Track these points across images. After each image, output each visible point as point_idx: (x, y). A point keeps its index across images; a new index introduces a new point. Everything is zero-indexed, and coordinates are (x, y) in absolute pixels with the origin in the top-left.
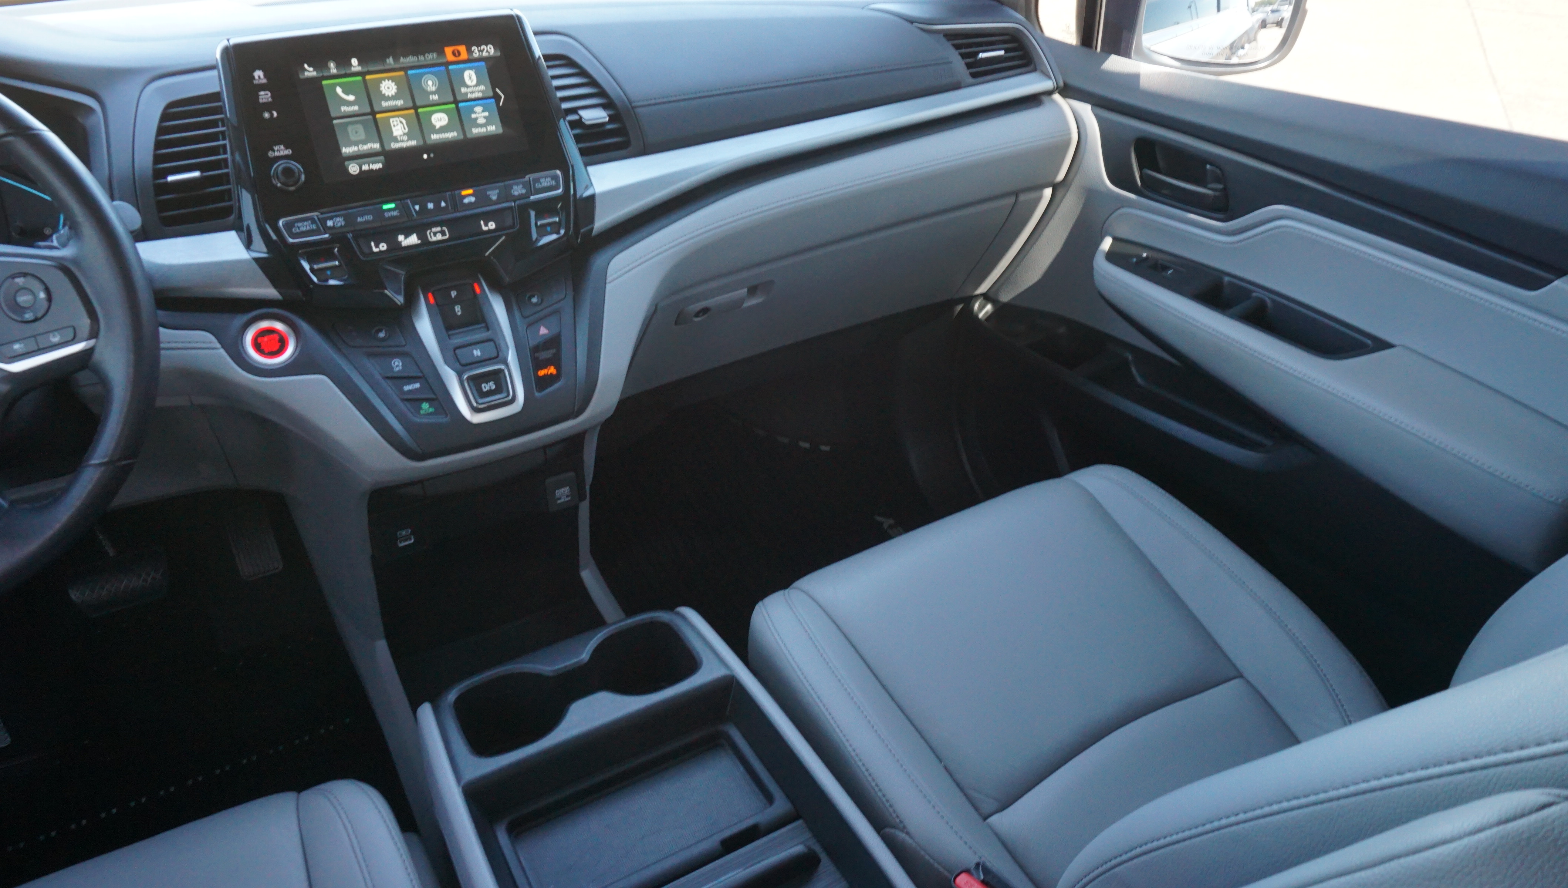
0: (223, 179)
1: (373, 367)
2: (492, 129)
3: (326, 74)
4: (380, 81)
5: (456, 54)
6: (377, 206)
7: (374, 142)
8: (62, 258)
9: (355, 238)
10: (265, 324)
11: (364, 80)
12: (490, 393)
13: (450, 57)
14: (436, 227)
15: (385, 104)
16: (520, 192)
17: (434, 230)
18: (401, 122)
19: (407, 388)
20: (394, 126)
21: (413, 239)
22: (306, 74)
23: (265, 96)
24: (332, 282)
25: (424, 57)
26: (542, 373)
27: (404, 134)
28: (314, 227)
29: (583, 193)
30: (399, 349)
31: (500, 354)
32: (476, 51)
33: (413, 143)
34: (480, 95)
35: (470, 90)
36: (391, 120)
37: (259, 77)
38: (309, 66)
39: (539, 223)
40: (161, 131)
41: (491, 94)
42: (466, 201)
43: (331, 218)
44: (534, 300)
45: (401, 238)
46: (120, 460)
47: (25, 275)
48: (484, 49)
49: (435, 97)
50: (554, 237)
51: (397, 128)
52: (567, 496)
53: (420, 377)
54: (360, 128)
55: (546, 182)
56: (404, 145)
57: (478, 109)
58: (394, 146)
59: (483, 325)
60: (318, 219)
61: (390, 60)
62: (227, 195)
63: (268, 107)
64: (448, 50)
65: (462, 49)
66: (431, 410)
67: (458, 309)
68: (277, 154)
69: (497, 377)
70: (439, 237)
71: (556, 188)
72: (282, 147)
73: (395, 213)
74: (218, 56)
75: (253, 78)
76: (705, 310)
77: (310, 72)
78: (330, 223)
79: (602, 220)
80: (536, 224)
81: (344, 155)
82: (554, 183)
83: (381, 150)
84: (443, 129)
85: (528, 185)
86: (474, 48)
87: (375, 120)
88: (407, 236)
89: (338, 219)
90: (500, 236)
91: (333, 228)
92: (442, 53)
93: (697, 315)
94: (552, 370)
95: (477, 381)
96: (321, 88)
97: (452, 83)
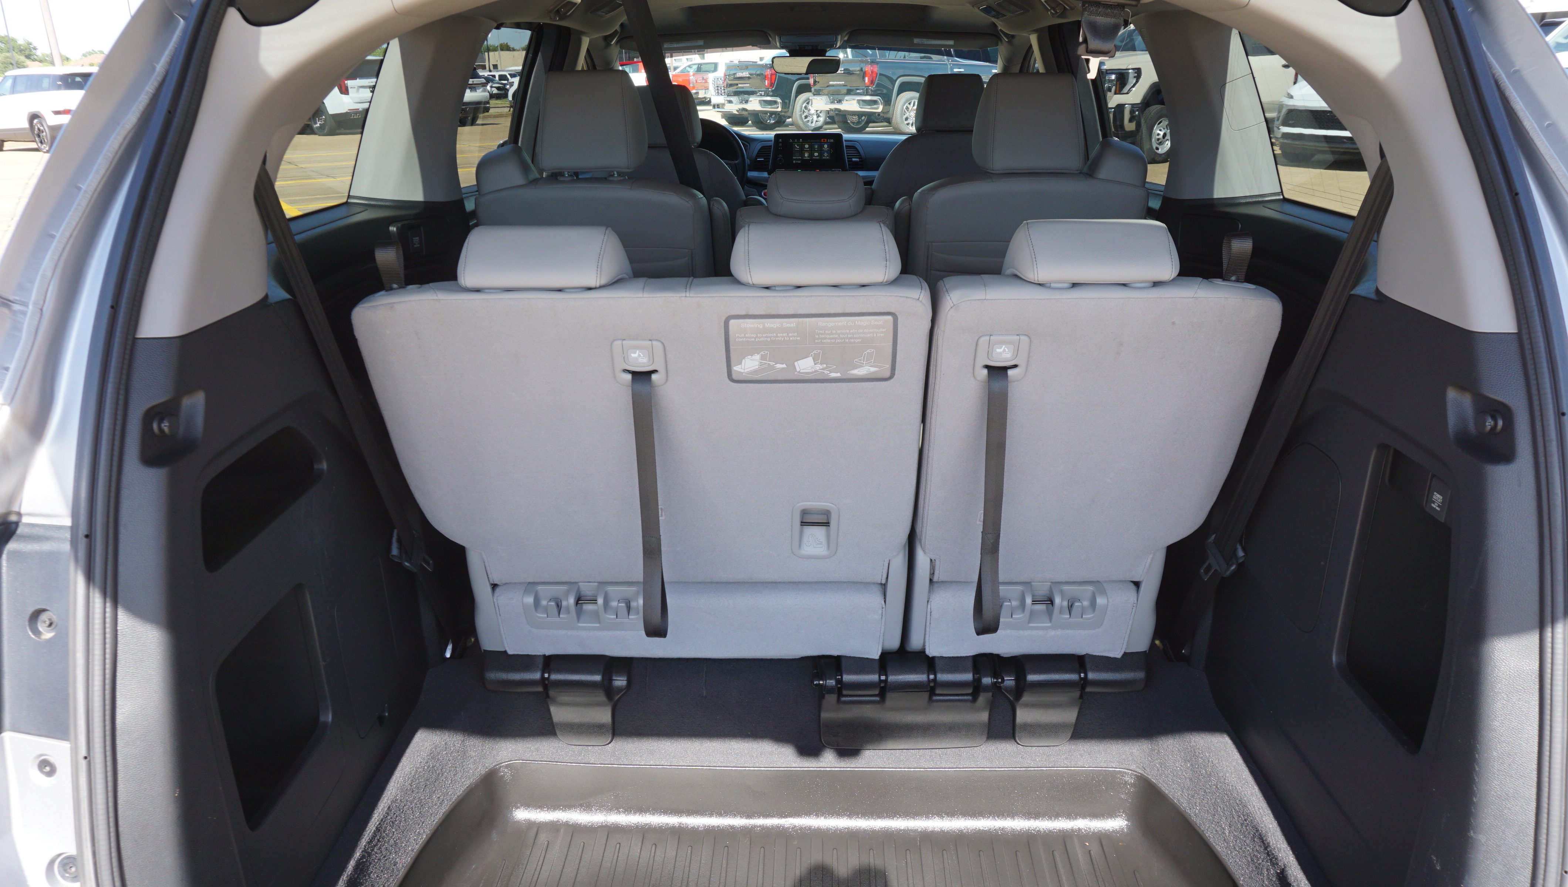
0: (768, 162)
2: (828, 157)
4: (805, 145)
7: (800, 157)
11: (802, 144)
13: (822, 141)
15: (805, 150)
23: (780, 144)
27: (807, 156)
32: (827, 142)
33: (809, 158)
34: (827, 150)
35: (825, 148)
40: (759, 150)
41: (830, 150)
49: (817, 150)
54: (798, 154)
57: (825, 153)
58: (804, 158)
61: (808, 140)
63: (780, 147)
64: (822, 140)
65: (826, 140)
68: (779, 157)
75: (779, 141)
77: (791, 141)
81: (793, 159)
84: (816, 156)
86: (829, 140)
87: (802, 152)
92: (819, 140)
96: (793, 145)
97: (821, 146)
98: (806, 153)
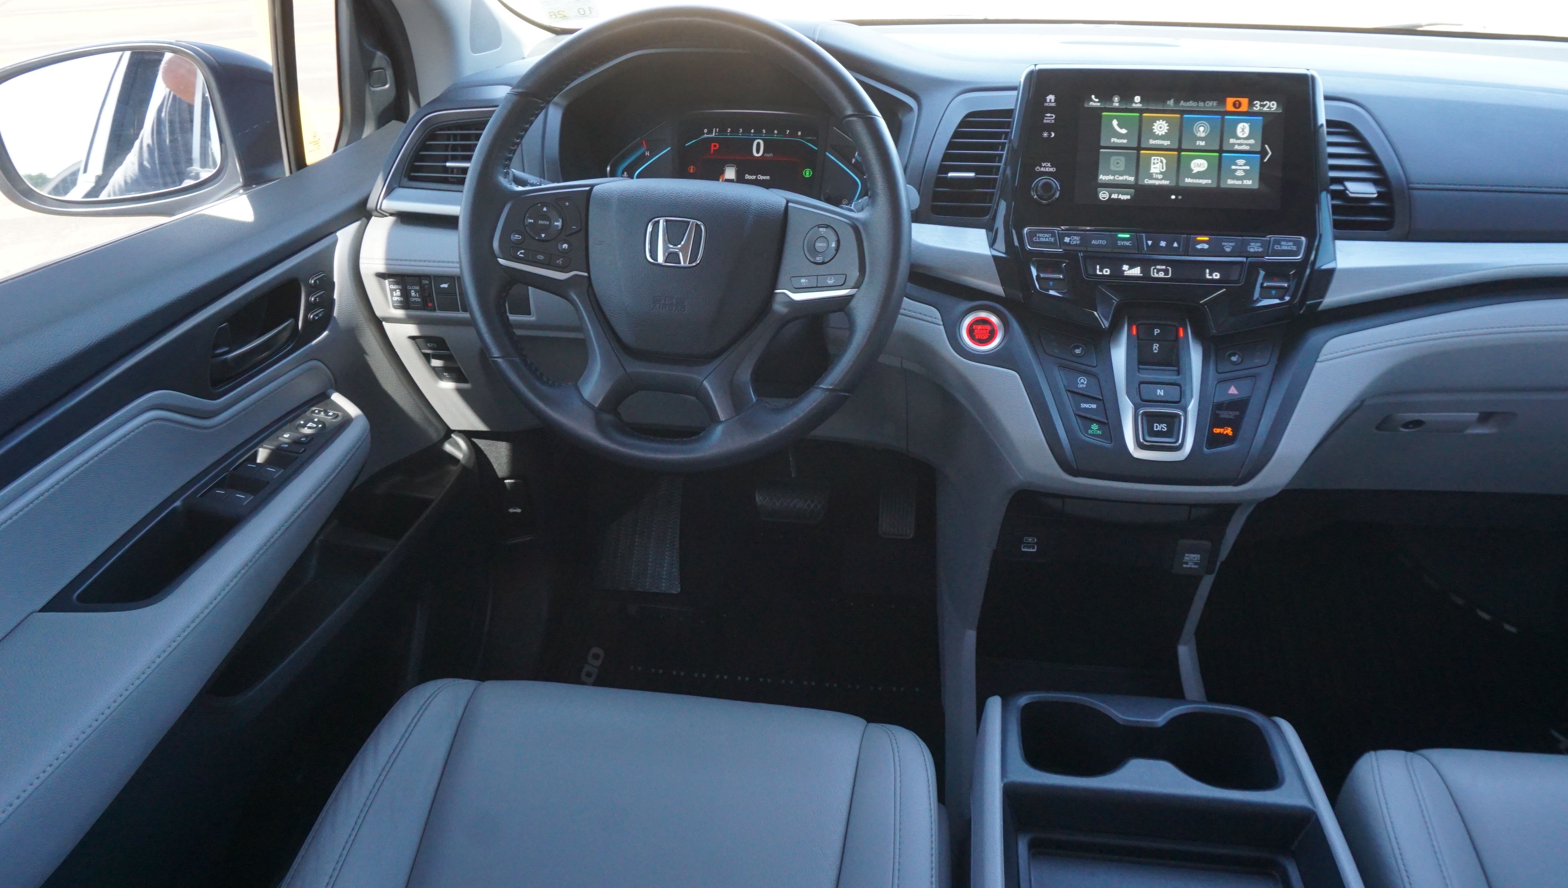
0: (991, 183)
1: (1060, 378)
2: (1248, 183)
3: (1108, 106)
4: (1155, 120)
5: (1237, 105)
6: (1113, 233)
7: (1130, 175)
8: (857, 219)
9: (1085, 258)
10: (983, 314)
11: (1141, 118)
12: (1160, 434)
13: (1229, 107)
14: (1162, 265)
15: (1152, 142)
16: (1256, 250)
17: (1158, 267)
18: (1162, 162)
19: (1083, 406)
20: (1154, 164)
21: (1136, 271)
22: (1092, 103)
23: (1049, 118)
24: (1052, 292)
25: (1204, 104)
26: (1217, 431)
27: (1161, 173)
28: (1052, 240)
29: (1322, 266)
30: (1089, 368)
31: (1183, 399)
32: (1258, 105)
33: (1166, 182)
34: (1247, 148)
35: (1239, 141)
36: (1153, 158)
37: (1051, 100)
38: (1096, 98)
39: (1265, 285)
40: (956, 135)
41: (1258, 149)
42: (1199, 247)
43: (1069, 236)
44: (1234, 359)
45: (1125, 267)
46: (841, 391)
47: (827, 226)
48: (1266, 104)
49: (1202, 143)
50: (1277, 301)
51: (1155, 166)
52: (1196, 564)
53: (1100, 400)
54: (1122, 159)
55: (1286, 246)
56: (1157, 183)
57: (1241, 162)
58: (1147, 182)
59: (1175, 368)
60: (1058, 233)
61: (1171, 103)
62: (989, 197)
63: (1049, 128)
64: (1230, 101)
65: (1245, 101)
66: (1099, 432)
67: (1156, 347)
68: (1042, 169)
69: (1173, 423)
70: (1161, 275)
71: (1295, 253)
72: (1049, 165)
73: (1128, 243)
74: (1022, 80)
75: (1045, 101)
76: (1418, 423)
77: (1095, 102)
78: (1067, 240)
79: (1333, 298)
80: (1262, 284)
81: (1099, 182)
82: (1295, 248)
83: (1133, 183)
84: (1200, 175)
85: (1266, 245)
86: (1257, 103)
87: (1138, 155)
88: (1131, 267)
89: (1075, 238)
90: (1221, 288)
91: (1069, 244)
92: (1223, 102)
93: (1406, 425)
94: (1229, 431)
95: (1151, 418)
96: (1100, 117)
97: (1223, 132)
98: (1156, 161)
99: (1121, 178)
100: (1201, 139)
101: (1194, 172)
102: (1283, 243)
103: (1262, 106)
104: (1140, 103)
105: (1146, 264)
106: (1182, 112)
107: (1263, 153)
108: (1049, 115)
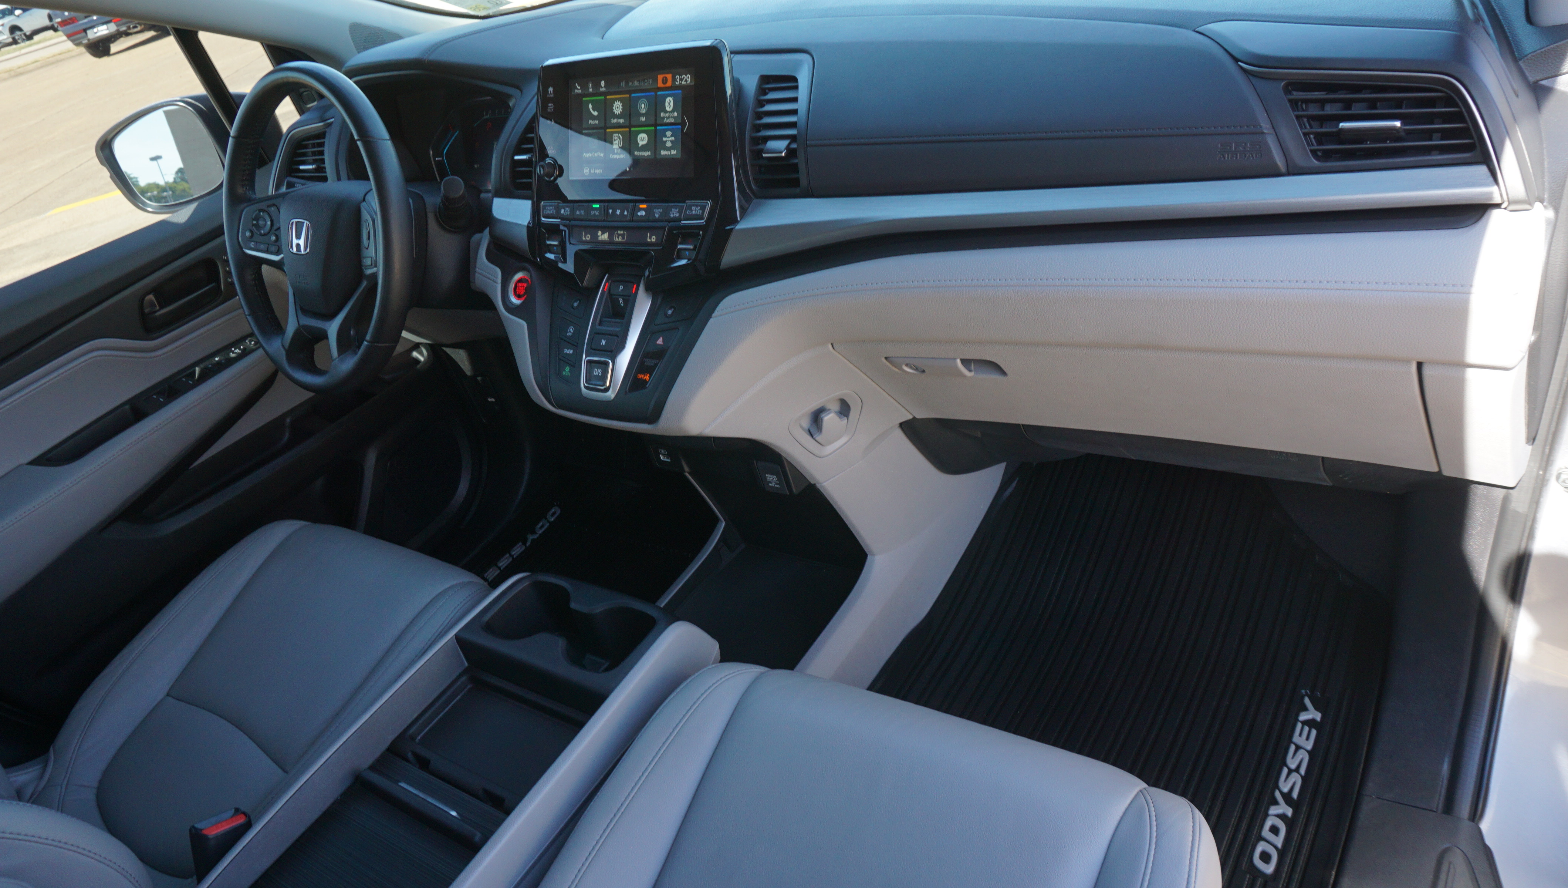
2: (674, 152)
3: (586, 92)
4: (614, 101)
5: (665, 81)
6: (590, 204)
7: (601, 152)
12: (596, 377)
13: (660, 84)
14: (621, 230)
15: (613, 121)
16: (675, 215)
17: (620, 232)
18: (619, 138)
19: (566, 351)
20: (615, 140)
21: (607, 237)
22: (576, 91)
23: (551, 108)
24: (552, 257)
25: (644, 82)
26: (641, 377)
27: (619, 148)
28: (555, 212)
30: (576, 320)
31: (616, 349)
32: (678, 80)
33: (622, 156)
34: (671, 120)
35: (667, 115)
36: (614, 135)
37: (551, 92)
38: (579, 85)
41: (679, 121)
42: (640, 214)
43: (564, 207)
44: (670, 312)
45: (600, 233)
48: (684, 77)
49: (643, 119)
50: (685, 262)
51: (616, 142)
53: (575, 346)
54: (596, 138)
55: (696, 211)
56: (617, 157)
57: (669, 133)
58: (611, 157)
59: (623, 321)
60: (559, 206)
61: (623, 84)
64: (660, 77)
65: (669, 76)
66: (569, 374)
67: (621, 301)
70: (620, 239)
71: (701, 217)
73: (598, 213)
75: (547, 93)
77: (578, 90)
78: (562, 211)
79: (729, 258)
80: (679, 247)
81: (584, 159)
82: (701, 212)
83: (604, 158)
84: (643, 148)
85: (681, 211)
86: (678, 77)
87: (605, 133)
88: (603, 233)
89: (567, 209)
90: (650, 251)
91: (564, 215)
92: (656, 80)
95: (593, 365)
97: (657, 106)
98: (616, 138)
99: (596, 155)
100: (643, 115)
101: (640, 145)
102: (693, 208)
103: (681, 80)
104: (604, 87)
105: (611, 229)
106: (630, 92)
107: (683, 124)
108: (550, 105)
